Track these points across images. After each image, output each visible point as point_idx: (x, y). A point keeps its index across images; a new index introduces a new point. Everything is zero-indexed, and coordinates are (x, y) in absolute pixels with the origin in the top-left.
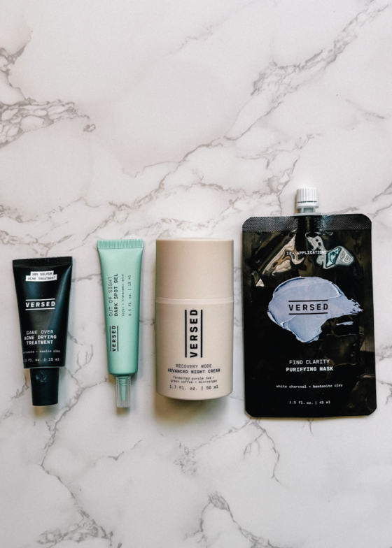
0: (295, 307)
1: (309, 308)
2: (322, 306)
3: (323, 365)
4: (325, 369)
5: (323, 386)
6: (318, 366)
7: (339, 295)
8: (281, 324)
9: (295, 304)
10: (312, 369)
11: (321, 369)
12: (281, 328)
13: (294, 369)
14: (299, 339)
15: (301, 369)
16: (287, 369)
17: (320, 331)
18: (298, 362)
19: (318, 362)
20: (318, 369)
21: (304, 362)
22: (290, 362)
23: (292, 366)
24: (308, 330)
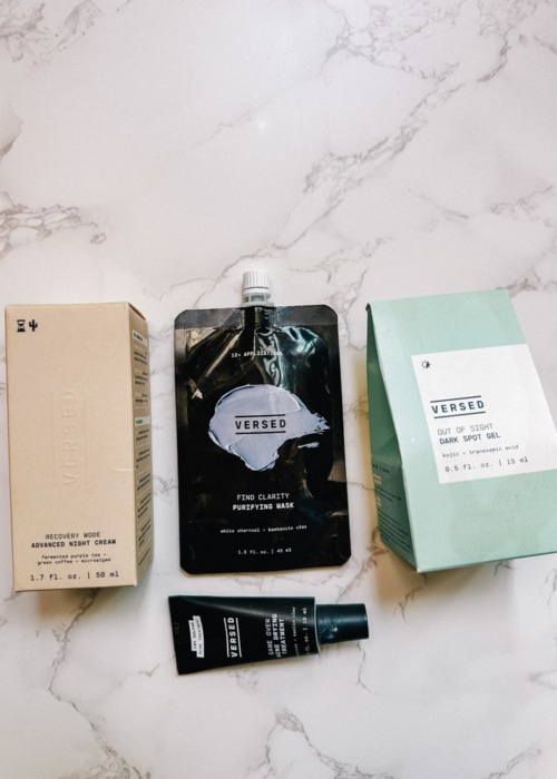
0: (243, 425)
1: (260, 425)
2: (277, 423)
3: (281, 501)
4: (283, 506)
5: (281, 529)
6: (274, 502)
7: (300, 408)
8: (227, 448)
9: (243, 420)
10: (266, 506)
11: (278, 506)
12: (225, 451)
13: (243, 507)
14: (249, 466)
15: (252, 506)
16: (235, 507)
17: (277, 456)
18: (248, 497)
19: (274, 496)
20: (275, 506)
21: (256, 497)
22: (238, 496)
23: (240, 502)
24: (261, 455)
